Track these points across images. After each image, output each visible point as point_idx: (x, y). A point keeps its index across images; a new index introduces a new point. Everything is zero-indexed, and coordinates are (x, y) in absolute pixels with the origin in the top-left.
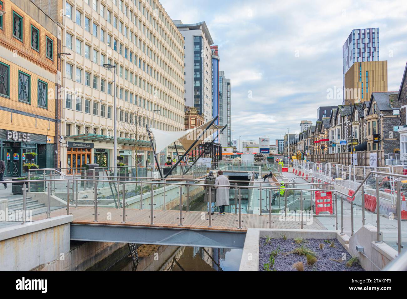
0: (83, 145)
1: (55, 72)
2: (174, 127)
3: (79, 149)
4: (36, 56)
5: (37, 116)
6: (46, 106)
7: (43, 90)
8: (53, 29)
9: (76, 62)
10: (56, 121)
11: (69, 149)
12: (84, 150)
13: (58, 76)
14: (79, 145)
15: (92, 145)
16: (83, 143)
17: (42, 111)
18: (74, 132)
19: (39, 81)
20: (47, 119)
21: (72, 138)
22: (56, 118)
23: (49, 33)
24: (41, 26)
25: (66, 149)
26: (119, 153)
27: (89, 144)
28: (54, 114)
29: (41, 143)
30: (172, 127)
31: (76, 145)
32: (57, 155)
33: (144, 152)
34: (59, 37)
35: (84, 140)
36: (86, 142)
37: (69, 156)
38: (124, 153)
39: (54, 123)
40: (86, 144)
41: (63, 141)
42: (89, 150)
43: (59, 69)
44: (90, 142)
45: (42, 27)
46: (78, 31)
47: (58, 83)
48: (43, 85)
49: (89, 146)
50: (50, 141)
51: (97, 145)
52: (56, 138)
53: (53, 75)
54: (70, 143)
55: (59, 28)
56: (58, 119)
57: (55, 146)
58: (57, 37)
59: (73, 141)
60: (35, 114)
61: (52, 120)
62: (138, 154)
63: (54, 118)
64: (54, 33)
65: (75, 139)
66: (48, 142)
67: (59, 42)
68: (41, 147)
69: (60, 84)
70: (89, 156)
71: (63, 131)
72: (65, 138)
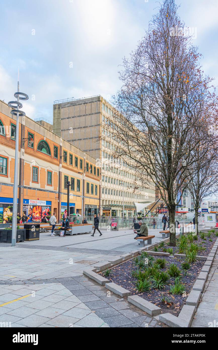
1: (99, 180)
2: (152, 197)
3: (106, 210)
4: (95, 177)
6: (97, 194)
9: (105, 174)
10: (100, 199)
12: (108, 210)
13: (100, 182)
14: (106, 209)
15: (111, 208)
17: (96, 196)
18: (104, 204)
20: (97, 199)
21: (104, 206)
22: (100, 198)
25: (102, 210)
28: (99, 197)
29: (95, 208)
30: (151, 197)
32: (99, 212)
33: (132, 211)
35: (108, 206)
36: (109, 207)
41: (101, 207)
42: (110, 210)
44: (110, 207)
48: (96, 187)
50: (98, 207)
51: (113, 208)
52: (99, 206)
53: (98, 182)
54: (104, 208)
55: (101, 163)
57: (99, 209)
58: (100, 167)
59: (104, 207)
60: (94, 198)
62: (129, 212)
63: (99, 198)
65: (105, 206)
66: (97, 208)
67: (100, 169)
68: (96, 209)
70: (109, 213)
71: (101, 204)
72: (102, 206)
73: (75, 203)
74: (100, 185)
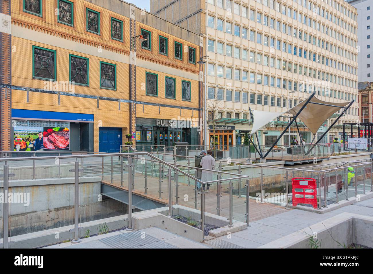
0: (224, 128)
1: (198, 73)
3: (221, 131)
4: (179, 64)
5: (182, 108)
6: (190, 99)
7: (187, 87)
8: (195, 40)
9: (217, 61)
10: (200, 109)
11: (211, 131)
12: (226, 131)
13: (200, 75)
14: (221, 128)
15: (233, 127)
16: (224, 126)
17: (186, 103)
19: (183, 82)
20: (191, 109)
21: (213, 122)
22: (199, 107)
23: (192, 44)
24: (183, 40)
25: (208, 131)
26: (264, 134)
27: (229, 126)
28: (198, 105)
31: (217, 127)
32: (200, 135)
34: (201, 45)
35: (226, 123)
36: (227, 125)
37: (211, 136)
38: (267, 133)
39: (197, 111)
40: (227, 126)
42: (231, 131)
43: (201, 69)
44: (232, 125)
45: (185, 41)
46: (220, 35)
47: (200, 81)
48: (187, 84)
49: (230, 128)
53: (197, 75)
54: (211, 126)
55: (201, 38)
56: (201, 107)
58: (199, 45)
59: (215, 124)
60: (179, 106)
61: (195, 109)
63: (197, 107)
64: (197, 43)
65: (217, 123)
67: (201, 49)
69: (202, 81)
70: (230, 137)
72: (208, 122)
73: (93, 115)
74: (202, 80)
